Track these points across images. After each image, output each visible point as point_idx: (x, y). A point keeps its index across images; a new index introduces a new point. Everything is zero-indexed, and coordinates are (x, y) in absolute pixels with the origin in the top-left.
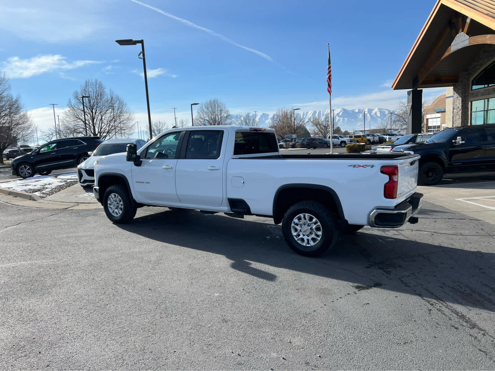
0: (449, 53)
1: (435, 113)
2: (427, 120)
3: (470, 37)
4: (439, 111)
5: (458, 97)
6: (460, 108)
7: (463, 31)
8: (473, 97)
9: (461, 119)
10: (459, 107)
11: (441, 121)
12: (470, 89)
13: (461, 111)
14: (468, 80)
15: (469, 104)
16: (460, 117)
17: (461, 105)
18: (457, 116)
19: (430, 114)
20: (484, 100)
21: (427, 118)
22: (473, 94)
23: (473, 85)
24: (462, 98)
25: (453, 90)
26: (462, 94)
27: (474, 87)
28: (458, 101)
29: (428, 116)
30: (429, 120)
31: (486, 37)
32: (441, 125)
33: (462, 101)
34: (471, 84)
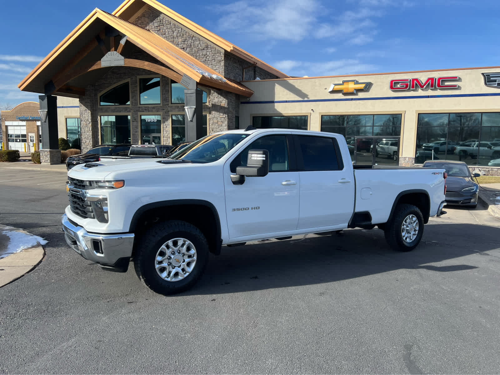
0: (99, 67)
1: (17, 121)
2: (7, 127)
3: (124, 58)
4: (23, 119)
5: (86, 110)
6: (90, 120)
7: (116, 50)
8: (103, 112)
9: (91, 131)
10: (88, 120)
11: (26, 130)
12: (99, 104)
13: (90, 124)
14: (96, 95)
15: (98, 118)
16: (91, 129)
17: (91, 118)
18: (86, 128)
19: (11, 121)
20: (107, 116)
21: (6, 125)
22: (102, 109)
23: (101, 101)
24: (91, 111)
25: (79, 102)
26: (91, 108)
27: (102, 103)
28: (86, 113)
29: (7, 123)
30: (9, 127)
31: (144, 63)
32: (28, 134)
33: (92, 114)
34: (99, 100)
